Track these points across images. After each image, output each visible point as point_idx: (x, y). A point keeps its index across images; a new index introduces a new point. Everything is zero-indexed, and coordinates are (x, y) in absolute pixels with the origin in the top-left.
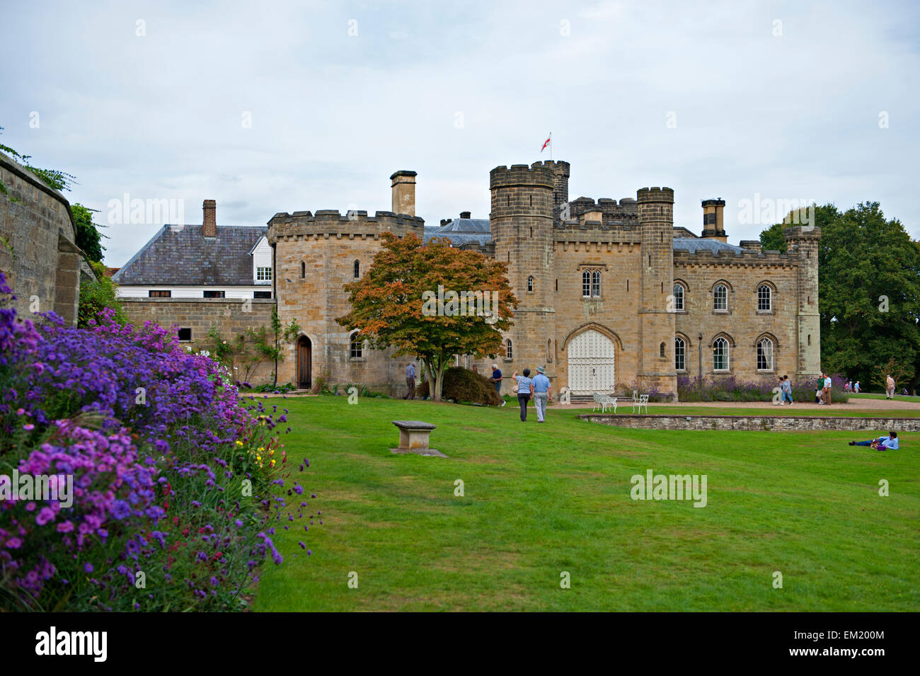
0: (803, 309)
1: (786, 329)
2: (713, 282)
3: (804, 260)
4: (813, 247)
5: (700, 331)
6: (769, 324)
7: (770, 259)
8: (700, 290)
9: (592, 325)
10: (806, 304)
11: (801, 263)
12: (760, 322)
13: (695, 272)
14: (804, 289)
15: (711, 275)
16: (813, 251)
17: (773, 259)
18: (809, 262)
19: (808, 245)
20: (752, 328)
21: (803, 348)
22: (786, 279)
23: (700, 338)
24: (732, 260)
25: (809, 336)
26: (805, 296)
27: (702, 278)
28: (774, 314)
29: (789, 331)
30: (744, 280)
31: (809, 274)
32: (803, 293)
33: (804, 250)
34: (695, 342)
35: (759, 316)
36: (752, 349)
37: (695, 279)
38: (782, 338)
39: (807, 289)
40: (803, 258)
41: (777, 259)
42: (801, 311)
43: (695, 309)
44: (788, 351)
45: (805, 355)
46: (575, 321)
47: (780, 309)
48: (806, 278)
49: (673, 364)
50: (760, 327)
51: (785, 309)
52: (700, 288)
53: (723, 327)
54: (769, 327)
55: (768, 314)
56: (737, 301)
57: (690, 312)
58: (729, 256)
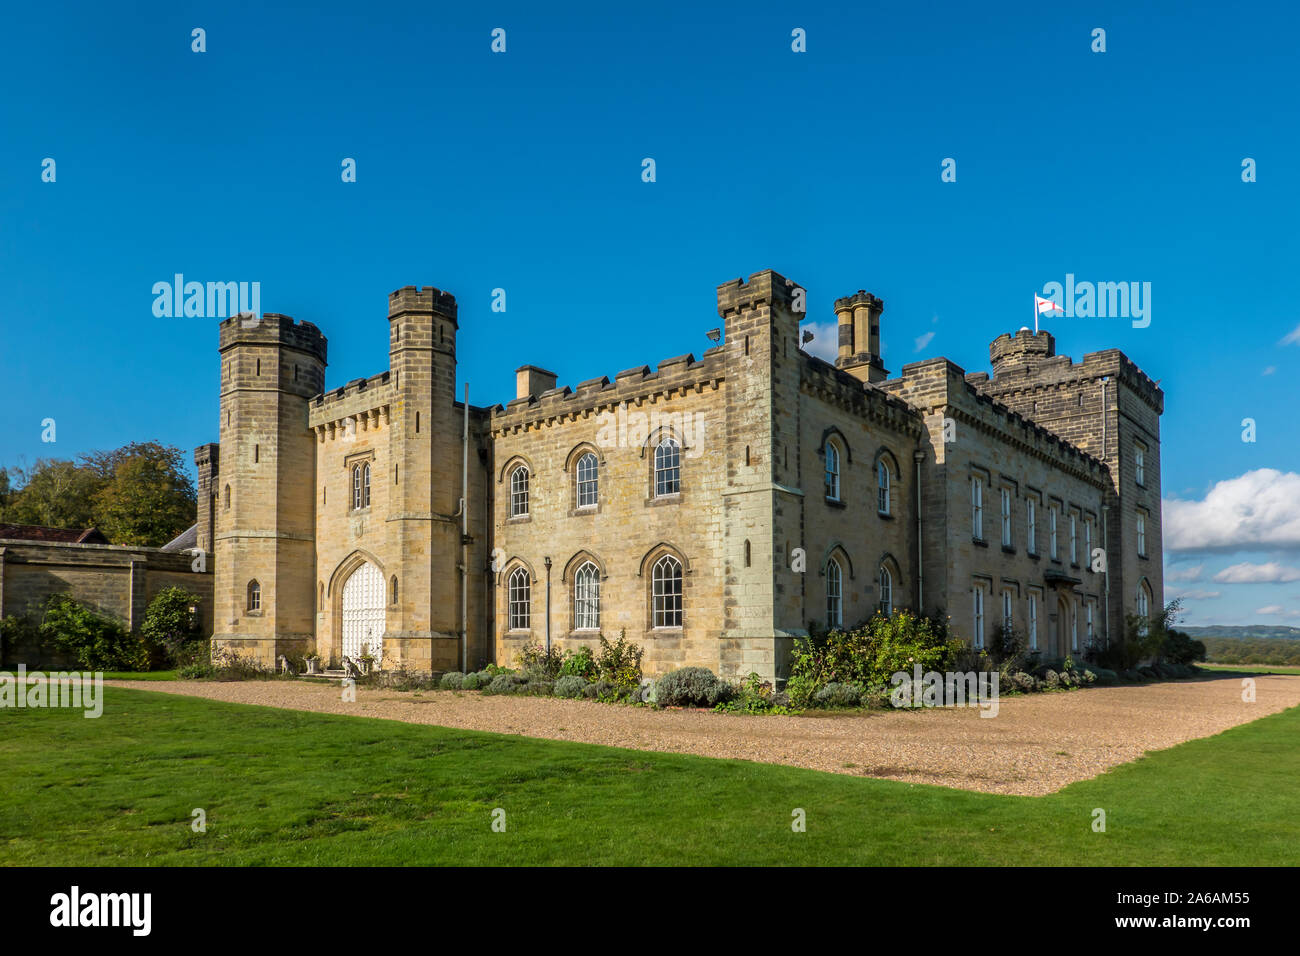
0: (736, 480)
1: (705, 533)
2: (567, 451)
3: (736, 361)
4: (759, 323)
5: (549, 553)
6: (669, 525)
7: (666, 377)
8: (551, 471)
9: (358, 554)
10: (740, 466)
11: (731, 369)
12: (650, 523)
13: (541, 437)
14: (736, 431)
15: (567, 436)
16: (759, 332)
17: (673, 376)
18: (750, 362)
19: (746, 321)
20: (637, 537)
21: (732, 574)
22: (705, 414)
23: (549, 566)
24: (596, 398)
25: (748, 544)
26: (740, 449)
27: (553, 446)
28: (681, 500)
29: (710, 536)
31: (750, 390)
32: (736, 439)
33: (736, 338)
34: (541, 574)
35: (650, 510)
36: (637, 581)
37: (543, 450)
38: (697, 553)
39: (744, 430)
40: (735, 356)
41: (680, 374)
42: (731, 484)
43: (542, 510)
44: (709, 582)
45: (737, 591)
46: (341, 550)
47: (692, 486)
48: (741, 403)
49: (420, 616)
50: (653, 533)
51: (704, 486)
52: (550, 467)
53: (586, 539)
54: (670, 530)
55: (669, 502)
56: (611, 482)
57: (535, 516)
58: (591, 392)
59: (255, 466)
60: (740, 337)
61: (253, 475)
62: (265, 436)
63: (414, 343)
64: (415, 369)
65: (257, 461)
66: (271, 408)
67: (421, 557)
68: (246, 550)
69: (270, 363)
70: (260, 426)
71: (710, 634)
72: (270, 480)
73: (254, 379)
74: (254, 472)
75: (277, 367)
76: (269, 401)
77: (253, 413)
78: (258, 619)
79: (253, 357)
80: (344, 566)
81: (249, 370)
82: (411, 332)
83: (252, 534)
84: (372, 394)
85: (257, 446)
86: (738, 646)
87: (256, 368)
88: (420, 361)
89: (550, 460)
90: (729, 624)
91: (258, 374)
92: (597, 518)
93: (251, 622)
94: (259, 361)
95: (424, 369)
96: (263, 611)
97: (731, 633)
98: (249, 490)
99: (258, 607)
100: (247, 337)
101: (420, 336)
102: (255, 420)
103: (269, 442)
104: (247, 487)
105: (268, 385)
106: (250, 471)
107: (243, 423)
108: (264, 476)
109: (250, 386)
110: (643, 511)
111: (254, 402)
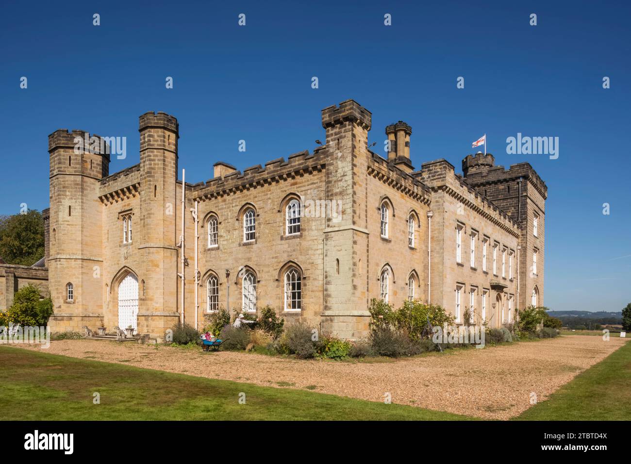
0: (331, 223)
1: (314, 255)
2: (239, 208)
3: (332, 154)
4: (345, 132)
5: (228, 267)
6: (294, 250)
7: (293, 164)
8: (230, 220)
9: (125, 269)
11: (329, 158)
12: (284, 249)
13: (225, 201)
14: (332, 195)
15: (238, 201)
16: (345, 136)
17: (297, 163)
18: (340, 155)
19: (337, 130)
20: (276, 257)
21: (329, 279)
22: (315, 186)
23: (228, 275)
24: (254, 177)
25: (338, 261)
27: (231, 205)
28: (301, 236)
29: (317, 256)
30: (270, 198)
31: (340, 171)
32: (331, 199)
33: (332, 140)
34: (224, 279)
35: (283, 242)
37: (225, 208)
38: (309, 267)
39: (336, 194)
40: (331, 150)
41: (300, 162)
42: (328, 226)
43: (225, 243)
44: (316, 283)
45: (331, 288)
46: (117, 266)
47: (307, 228)
48: (334, 179)
49: (157, 303)
50: (285, 255)
51: (313, 228)
52: (229, 217)
53: (249, 259)
54: (294, 253)
55: (294, 237)
56: (262, 226)
57: (221, 247)
58: (252, 174)
59: (69, 218)
60: (335, 140)
61: (68, 223)
62: (74, 201)
63: (153, 145)
64: (154, 160)
65: (70, 215)
66: (78, 184)
67: (158, 269)
68: (65, 266)
69: (76, 159)
70: (71, 195)
71: (316, 314)
72: (77, 226)
73: (68, 168)
74: (68, 221)
75: (80, 161)
76: (76, 181)
77: (67, 187)
78: (72, 305)
79: (67, 155)
80: (118, 275)
81: (65, 163)
82: (151, 139)
83: (68, 257)
84: (132, 176)
85: (70, 207)
86: (331, 320)
87: (68, 161)
88: (157, 156)
89: (229, 214)
90: (326, 308)
91: (70, 165)
92: (255, 246)
93: (68, 307)
94: (70, 157)
95: (159, 160)
96: (75, 300)
97: (327, 313)
98: (66, 232)
99: (72, 299)
100: (63, 143)
101: (157, 141)
102: (69, 192)
103: (77, 204)
104: (65, 230)
105: (75, 172)
106: (67, 221)
107: (62, 193)
108: (74, 223)
109: (65, 172)
110: (279, 242)
111: (67, 181)
